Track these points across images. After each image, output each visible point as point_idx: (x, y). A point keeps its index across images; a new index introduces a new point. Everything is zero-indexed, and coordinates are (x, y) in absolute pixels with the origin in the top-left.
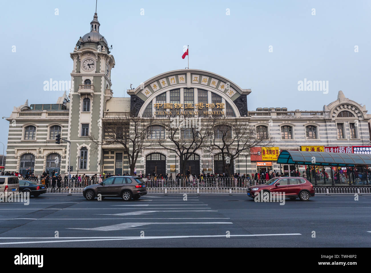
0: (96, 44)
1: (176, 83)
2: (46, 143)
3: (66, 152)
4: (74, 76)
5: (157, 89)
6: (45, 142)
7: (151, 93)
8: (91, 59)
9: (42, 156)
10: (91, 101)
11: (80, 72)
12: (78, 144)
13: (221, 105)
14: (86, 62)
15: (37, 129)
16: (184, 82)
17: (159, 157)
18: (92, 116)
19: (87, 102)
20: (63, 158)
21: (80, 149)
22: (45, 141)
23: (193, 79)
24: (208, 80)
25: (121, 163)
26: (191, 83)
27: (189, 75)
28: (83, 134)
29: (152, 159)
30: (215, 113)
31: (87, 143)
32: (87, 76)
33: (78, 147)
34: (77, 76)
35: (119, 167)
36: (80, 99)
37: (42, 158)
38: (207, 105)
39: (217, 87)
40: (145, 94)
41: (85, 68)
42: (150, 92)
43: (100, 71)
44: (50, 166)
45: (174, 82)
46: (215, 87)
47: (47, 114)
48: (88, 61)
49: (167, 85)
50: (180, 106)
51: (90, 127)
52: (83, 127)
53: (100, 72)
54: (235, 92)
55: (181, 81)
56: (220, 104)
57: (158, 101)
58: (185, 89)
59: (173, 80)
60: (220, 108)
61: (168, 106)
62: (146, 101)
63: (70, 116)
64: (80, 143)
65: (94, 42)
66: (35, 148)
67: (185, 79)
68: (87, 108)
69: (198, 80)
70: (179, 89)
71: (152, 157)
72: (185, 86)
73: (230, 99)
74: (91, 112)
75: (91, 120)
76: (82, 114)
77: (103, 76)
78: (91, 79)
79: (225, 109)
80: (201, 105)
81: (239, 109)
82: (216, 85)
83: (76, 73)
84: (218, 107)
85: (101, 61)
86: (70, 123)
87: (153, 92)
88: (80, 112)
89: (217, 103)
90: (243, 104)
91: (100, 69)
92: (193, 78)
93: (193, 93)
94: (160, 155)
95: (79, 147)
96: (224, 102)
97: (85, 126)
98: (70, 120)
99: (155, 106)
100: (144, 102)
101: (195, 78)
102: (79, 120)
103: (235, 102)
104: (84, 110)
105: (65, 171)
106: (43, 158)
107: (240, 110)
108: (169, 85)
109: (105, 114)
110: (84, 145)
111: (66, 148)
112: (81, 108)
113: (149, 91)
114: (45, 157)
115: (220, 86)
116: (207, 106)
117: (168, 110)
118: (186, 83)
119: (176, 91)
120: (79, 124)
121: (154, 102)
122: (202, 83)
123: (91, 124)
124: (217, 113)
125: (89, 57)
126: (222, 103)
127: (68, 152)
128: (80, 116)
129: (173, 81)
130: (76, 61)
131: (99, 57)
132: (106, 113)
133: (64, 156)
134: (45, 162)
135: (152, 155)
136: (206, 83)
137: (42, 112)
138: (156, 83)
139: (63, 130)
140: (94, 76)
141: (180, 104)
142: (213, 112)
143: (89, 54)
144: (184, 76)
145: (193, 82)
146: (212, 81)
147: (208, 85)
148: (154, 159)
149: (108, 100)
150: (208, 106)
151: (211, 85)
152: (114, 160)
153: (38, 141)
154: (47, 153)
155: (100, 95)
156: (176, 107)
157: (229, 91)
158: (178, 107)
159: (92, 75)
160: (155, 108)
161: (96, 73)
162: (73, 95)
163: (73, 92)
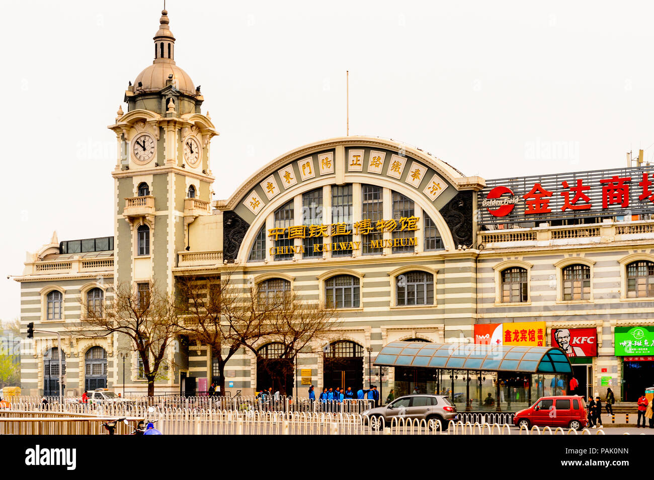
0: (158, 96)
1: (313, 175)
2: (81, 325)
3: (112, 344)
4: (119, 179)
5: (275, 193)
6: (77, 323)
7: (262, 204)
8: (148, 135)
9: (76, 352)
10: (152, 232)
11: (128, 168)
13: (410, 221)
15: (64, 296)
16: (332, 170)
17: (283, 352)
18: (153, 264)
19: (145, 234)
20: (109, 356)
22: (78, 320)
23: (350, 162)
24: (382, 161)
26: (347, 171)
27: (340, 151)
29: (270, 357)
30: (397, 244)
32: (141, 175)
34: (123, 178)
36: (131, 229)
37: (76, 356)
38: (379, 223)
39: (402, 179)
40: (251, 208)
42: (261, 201)
43: (165, 161)
44: (91, 372)
45: (310, 173)
46: (398, 176)
47: (81, 263)
49: (294, 181)
50: (322, 230)
51: (152, 290)
52: (139, 289)
53: (164, 165)
54: (444, 186)
55: (324, 170)
56: (408, 219)
57: (278, 222)
58: (336, 189)
59: (306, 168)
60: (409, 229)
61: (297, 233)
62: (253, 223)
63: (116, 266)
66: (63, 337)
67: (332, 163)
68: (145, 247)
69: (361, 162)
70: (321, 188)
71: (269, 352)
72: (332, 182)
73: (431, 205)
74: (151, 255)
75: (153, 272)
76: (136, 260)
77: (170, 171)
78: (149, 180)
79: (422, 230)
80: (365, 224)
81: (451, 230)
82: (401, 170)
83: (122, 172)
84: (403, 227)
85: (165, 136)
86: (116, 283)
87: (267, 201)
88: (132, 257)
90: (461, 215)
91: (164, 157)
92: (351, 158)
93: (351, 195)
96: (418, 214)
97: (144, 287)
98: (116, 275)
99: (272, 234)
100: (249, 226)
101: (355, 159)
102: (132, 274)
103: (444, 212)
105: (113, 383)
106: (78, 357)
107: (454, 230)
108: (299, 180)
109: (180, 257)
111: (113, 336)
112: (134, 249)
113: (258, 199)
114: (81, 355)
115: (410, 174)
116: (380, 225)
117: (297, 242)
118: (335, 173)
119: (316, 194)
120: (132, 283)
121: (270, 226)
122: (371, 169)
123: (152, 282)
124: (400, 243)
125: (144, 130)
126: (413, 217)
127: (116, 344)
128: (132, 266)
129: (307, 170)
131: (161, 129)
132: (183, 256)
133: (110, 351)
134: (81, 364)
135: (269, 347)
136: (380, 170)
137: (71, 260)
138: (272, 179)
139: (106, 297)
140: (154, 175)
141: (323, 226)
143: (142, 124)
144: (330, 155)
145: (350, 169)
146: (392, 161)
147: (383, 174)
148: (273, 356)
149: (189, 225)
150: (382, 226)
151: (389, 173)
152: (208, 358)
153: (67, 321)
154: (84, 345)
155: (167, 217)
156: (313, 233)
157: (431, 184)
158: (318, 233)
159: (150, 172)
160: (270, 238)
161: (158, 168)
162: (118, 221)
163: (119, 213)
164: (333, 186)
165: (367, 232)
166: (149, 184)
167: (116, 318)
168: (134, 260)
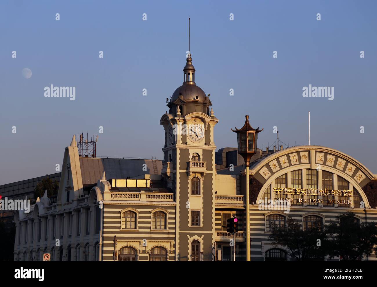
1: (298, 163)
2: (151, 234)
3: (175, 246)
4: (180, 149)
5: (277, 170)
6: (148, 232)
7: (270, 174)
9: (146, 250)
10: (202, 182)
11: (186, 143)
12: (188, 236)
15: (138, 215)
16: (307, 161)
17: (279, 254)
18: (203, 201)
19: (195, 182)
20: (170, 253)
21: (192, 242)
22: (148, 230)
23: (317, 159)
24: (334, 160)
27: (313, 152)
28: (193, 224)
29: (271, 256)
30: (342, 202)
31: (200, 235)
32: (195, 149)
33: (189, 239)
34: (183, 148)
36: (189, 178)
38: (332, 191)
39: (344, 171)
40: (263, 176)
41: (192, 137)
42: (269, 172)
43: (210, 143)
46: (342, 169)
47: (146, 195)
49: (287, 164)
50: (303, 192)
51: (201, 215)
52: (192, 214)
53: (210, 145)
54: (364, 177)
55: (303, 161)
56: (347, 191)
57: (277, 185)
59: (294, 158)
60: (348, 196)
61: (289, 192)
63: (178, 200)
64: (192, 235)
66: (139, 240)
67: (308, 158)
68: (196, 190)
69: (323, 159)
70: (301, 170)
71: (271, 253)
72: (309, 167)
73: (358, 185)
74: (202, 195)
75: (202, 205)
77: (214, 149)
78: (200, 153)
79: (353, 197)
80: (326, 191)
82: (343, 166)
83: (182, 145)
84: (345, 195)
85: (211, 129)
86: (178, 210)
87: (273, 173)
88: (189, 195)
89: (344, 190)
90: (372, 191)
91: (210, 141)
92: (317, 157)
93: (317, 175)
94: (279, 251)
95: (191, 240)
96: (351, 188)
97: (195, 213)
98: (178, 205)
99: (275, 191)
100: (263, 185)
101: (319, 157)
103: (364, 189)
104: (193, 193)
106: (148, 253)
107: (369, 198)
108: (290, 164)
110: (196, 237)
111: (175, 241)
112: (190, 190)
113: (267, 171)
115: (347, 169)
118: (310, 163)
119: (297, 172)
120: (189, 210)
121: (274, 186)
122: (328, 163)
123: (202, 210)
124: (344, 202)
125: (196, 123)
126: (349, 190)
127: (178, 246)
128: (189, 200)
129: (295, 160)
131: (208, 124)
133: (172, 250)
134: (149, 257)
135: (271, 251)
136: (332, 165)
139: (169, 217)
140: (203, 150)
141: (303, 190)
142: (340, 201)
144: (307, 154)
145: (317, 162)
146: (339, 161)
147: (334, 167)
148: (273, 256)
150: (334, 193)
151: (337, 167)
153: (140, 230)
154: (151, 246)
155: (212, 174)
156: (299, 193)
157: (357, 175)
158: (301, 193)
159: (202, 148)
160: (274, 193)
161: (206, 146)
162: (180, 173)
163: (180, 169)
164: (307, 169)
165: (326, 195)
166: (200, 155)
167: (178, 231)
168: (190, 197)
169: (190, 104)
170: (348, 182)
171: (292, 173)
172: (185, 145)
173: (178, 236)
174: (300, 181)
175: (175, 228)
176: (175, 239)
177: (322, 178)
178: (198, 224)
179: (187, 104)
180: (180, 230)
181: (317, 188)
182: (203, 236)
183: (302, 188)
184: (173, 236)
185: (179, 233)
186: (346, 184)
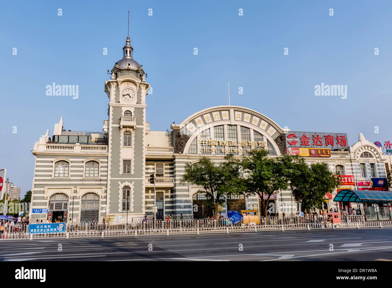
0: (135, 72)
1: (220, 119)
2: (82, 181)
3: (106, 192)
4: (113, 107)
5: (202, 125)
6: (80, 180)
7: (195, 129)
8: (131, 88)
9: (77, 196)
10: (133, 135)
11: (119, 102)
12: (119, 182)
14: (125, 91)
15: (71, 164)
16: (228, 118)
18: (134, 151)
19: (128, 136)
20: (102, 198)
21: (122, 188)
22: (81, 178)
23: (236, 116)
24: (250, 118)
25: (162, 203)
28: (124, 172)
29: (199, 199)
31: (130, 181)
32: (127, 107)
33: (120, 185)
35: (159, 207)
36: (121, 132)
38: (250, 142)
40: (190, 130)
41: (125, 98)
42: (195, 127)
43: (142, 102)
45: (218, 118)
46: (257, 125)
47: (81, 147)
48: (127, 90)
49: (211, 121)
50: (225, 143)
51: (133, 164)
52: (124, 163)
53: (141, 104)
54: (275, 131)
55: (224, 118)
56: (262, 142)
58: (229, 126)
59: (216, 116)
60: (263, 146)
61: (213, 143)
62: (192, 136)
63: (110, 150)
64: (123, 181)
65: (133, 70)
66: (70, 187)
67: (228, 115)
69: (241, 117)
70: (223, 125)
71: (198, 196)
72: (229, 123)
73: (270, 137)
74: (133, 146)
75: (134, 155)
76: (123, 148)
78: (132, 110)
79: (267, 147)
80: (244, 142)
82: (258, 122)
83: (116, 103)
84: (260, 145)
85: (142, 91)
86: (110, 159)
87: (198, 128)
88: (121, 147)
89: (260, 142)
90: (282, 143)
91: (141, 100)
93: (237, 130)
94: (205, 194)
95: (122, 186)
96: (265, 140)
97: (127, 162)
98: (110, 155)
99: (200, 142)
100: (189, 138)
101: (238, 115)
102: (120, 155)
103: (276, 141)
104: (125, 144)
105: (106, 213)
106: (79, 199)
107: (280, 148)
108: (213, 121)
110: (127, 184)
111: (107, 187)
112: (122, 142)
113: (193, 126)
114: (81, 197)
115: (261, 124)
117: (213, 147)
118: (230, 120)
119: (220, 127)
120: (121, 159)
121: (200, 139)
122: (245, 120)
123: (133, 160)
125: (129, 86)
126: (264, 142)
127: (109, 192)
128: (121, 151)
130: (115, 89)
131: (140, 87)
133: (103, 196)
134: (80, 203)
135: (198, 194)
136: (249, 121)
137: (75, 145)
138: (200, 118)
139: (101, 166)
140: (135, 108)
141: (225, 142)
143: (129, 83)
144: (227, 112)
145: (236, 119)
146: (254, 119)
147: (250, 123)
148: (200, 199)
150: (251, 144)
151: (253, 123)
152: (155, 200)
153: (72, 178)
154: (83, 192)
155: (143, 128)
156: (221, 144)
157: (269, 129)
158: (223, 144)
159: (133, 106)
160: (200, 144)
161: (138, 105)
162: (112, 127)
163: (113, 124)
164: (228, 125)
165: (245, 145)
166: (132, 112)
167: (109, 178)
168: (121, 148)
169: (125, 71)
170: (262, 135)
171: (215, 128)
172: (118, 103)
173: (109, 183)
174: (222, 135)
175: (107, 176)
176: (106, 185)
177: (241, 133)
178: (129, 172)
179: (122, 71)
180: (111, 177)
181: (237, 140)
182: (133, 182)
183: (224, 140)
184: (105, 183)
185: (111, 180)
186: (261, 137)
